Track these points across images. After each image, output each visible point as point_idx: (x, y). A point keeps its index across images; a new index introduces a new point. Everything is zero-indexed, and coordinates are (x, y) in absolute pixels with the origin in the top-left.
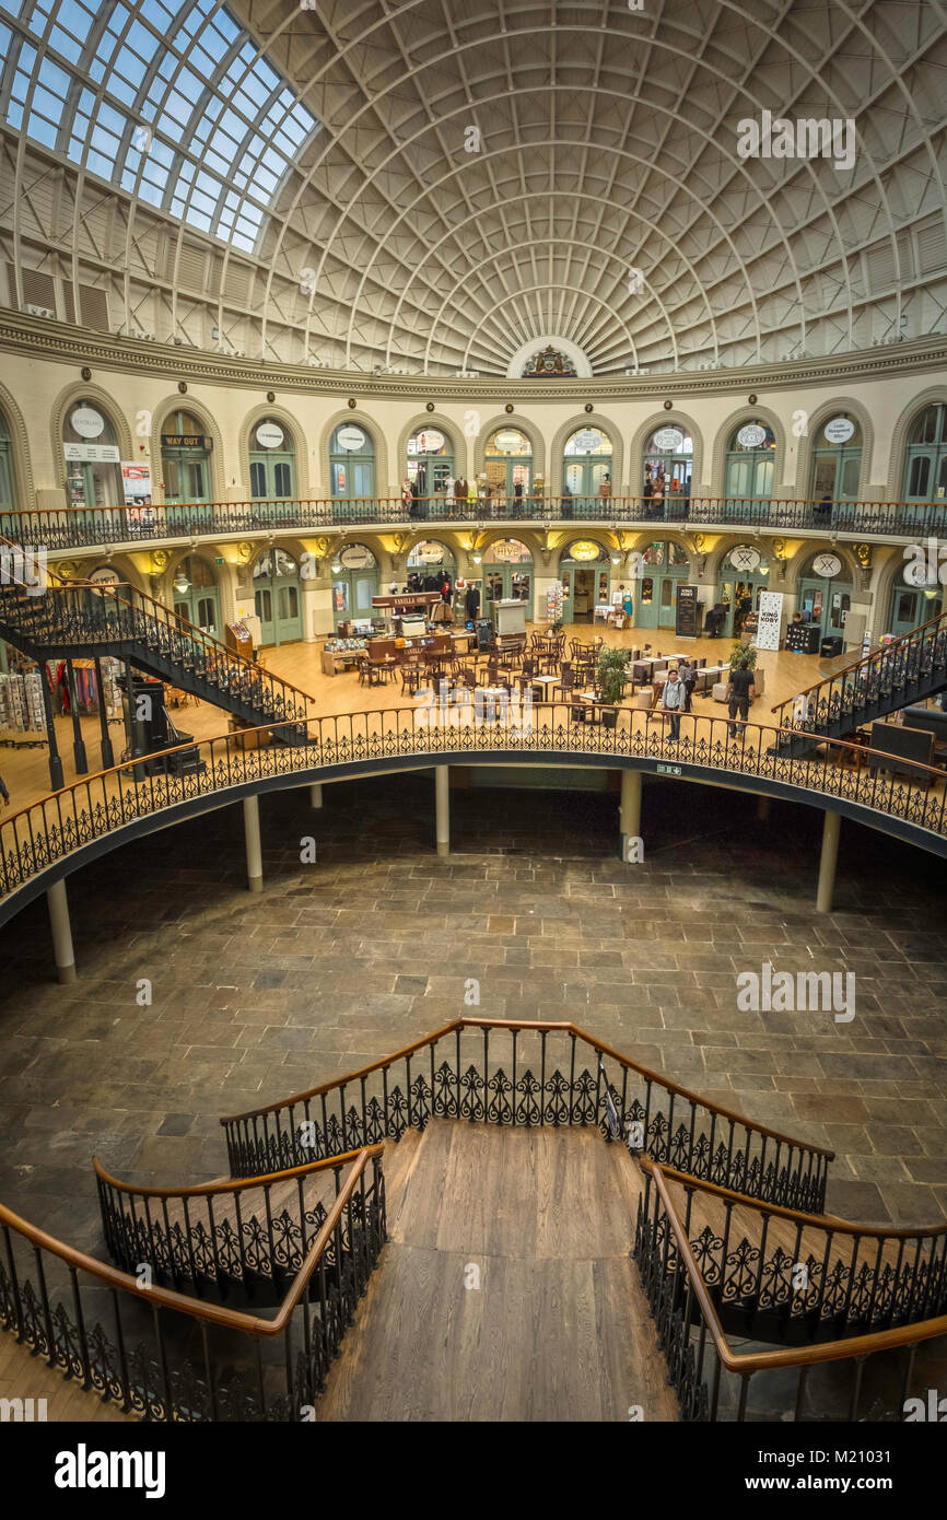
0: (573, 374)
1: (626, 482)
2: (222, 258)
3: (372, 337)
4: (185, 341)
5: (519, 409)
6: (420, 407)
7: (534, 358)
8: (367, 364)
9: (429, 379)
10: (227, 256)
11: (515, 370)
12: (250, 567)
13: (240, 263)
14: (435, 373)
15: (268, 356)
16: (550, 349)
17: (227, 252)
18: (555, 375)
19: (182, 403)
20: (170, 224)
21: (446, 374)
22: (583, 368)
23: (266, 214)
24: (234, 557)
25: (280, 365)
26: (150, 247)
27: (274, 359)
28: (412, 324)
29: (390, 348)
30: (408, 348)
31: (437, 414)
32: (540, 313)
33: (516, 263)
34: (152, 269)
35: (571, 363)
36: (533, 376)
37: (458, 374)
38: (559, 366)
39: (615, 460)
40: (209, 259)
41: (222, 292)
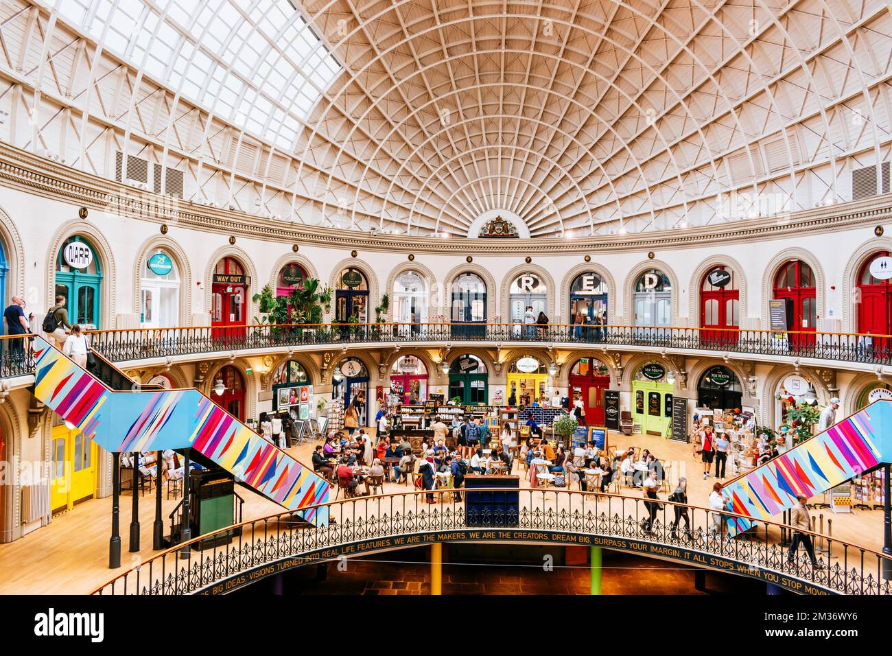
0: (516, 236)
1: (558, 313)
2: (268, 153)
3: (370, 208)
4: (237, 208)
5: (477, 260)
6: (404, 257)
7: (487, 224)
8: (366, 226)
9: (411, 238)
10: (272, 151)
11: (474, 232)
12: (270, 375)
13: (280, 156)
14: (415, 233)
15: (296, 220)
16: (499, 219)
17: (273, 148)
18: (503, 237)
19: (231, 251)
20: (234, 128)
21: (423, 234)
22: (523, 231)
23: (301, 123)
24: (260, 367)
25: (303, 226)
26: (217, 143)
27: (299, 221)
28: (399, 199)
29: (383, 216)
30: (396, 215)
31: (417, 263)
32: (492, 194)
33: (474, 160)
34: (217, 158)
35: (515, 228)
36: (486, 237)
37: (432, 234)
38: (505, 229)
39: (549, 297)
40: (258, 152)
41: (266, 175)
